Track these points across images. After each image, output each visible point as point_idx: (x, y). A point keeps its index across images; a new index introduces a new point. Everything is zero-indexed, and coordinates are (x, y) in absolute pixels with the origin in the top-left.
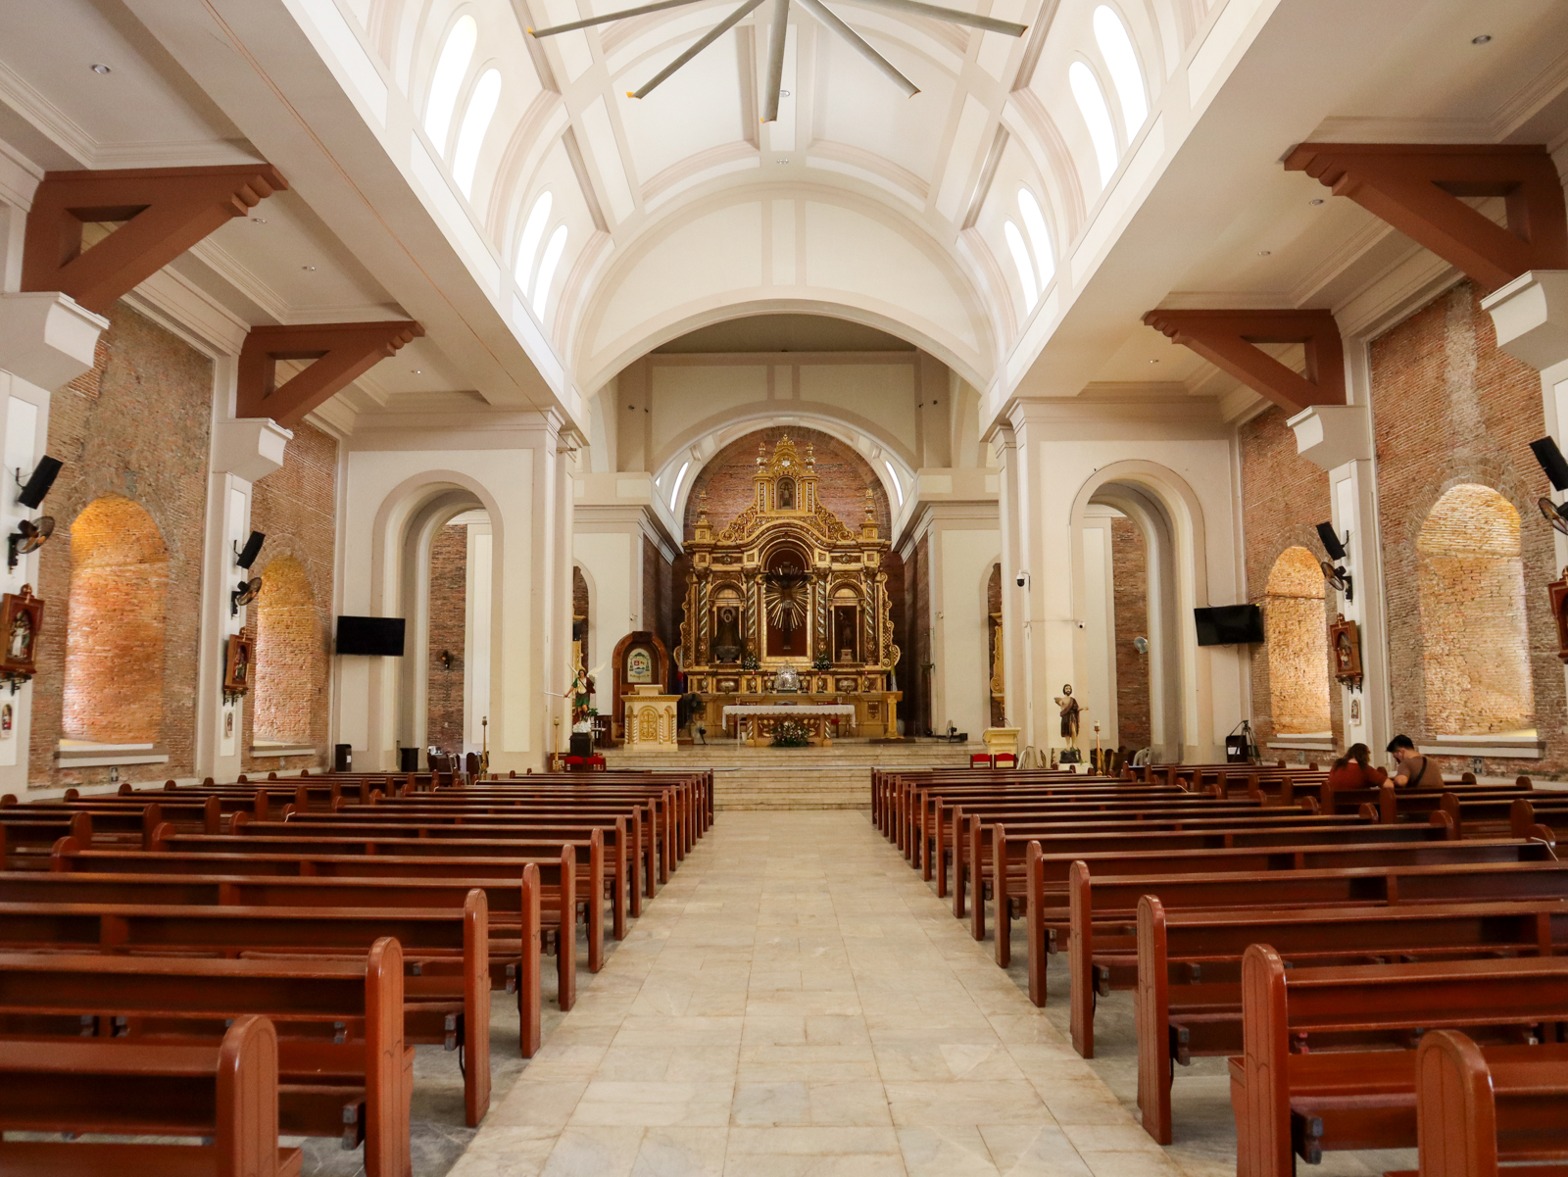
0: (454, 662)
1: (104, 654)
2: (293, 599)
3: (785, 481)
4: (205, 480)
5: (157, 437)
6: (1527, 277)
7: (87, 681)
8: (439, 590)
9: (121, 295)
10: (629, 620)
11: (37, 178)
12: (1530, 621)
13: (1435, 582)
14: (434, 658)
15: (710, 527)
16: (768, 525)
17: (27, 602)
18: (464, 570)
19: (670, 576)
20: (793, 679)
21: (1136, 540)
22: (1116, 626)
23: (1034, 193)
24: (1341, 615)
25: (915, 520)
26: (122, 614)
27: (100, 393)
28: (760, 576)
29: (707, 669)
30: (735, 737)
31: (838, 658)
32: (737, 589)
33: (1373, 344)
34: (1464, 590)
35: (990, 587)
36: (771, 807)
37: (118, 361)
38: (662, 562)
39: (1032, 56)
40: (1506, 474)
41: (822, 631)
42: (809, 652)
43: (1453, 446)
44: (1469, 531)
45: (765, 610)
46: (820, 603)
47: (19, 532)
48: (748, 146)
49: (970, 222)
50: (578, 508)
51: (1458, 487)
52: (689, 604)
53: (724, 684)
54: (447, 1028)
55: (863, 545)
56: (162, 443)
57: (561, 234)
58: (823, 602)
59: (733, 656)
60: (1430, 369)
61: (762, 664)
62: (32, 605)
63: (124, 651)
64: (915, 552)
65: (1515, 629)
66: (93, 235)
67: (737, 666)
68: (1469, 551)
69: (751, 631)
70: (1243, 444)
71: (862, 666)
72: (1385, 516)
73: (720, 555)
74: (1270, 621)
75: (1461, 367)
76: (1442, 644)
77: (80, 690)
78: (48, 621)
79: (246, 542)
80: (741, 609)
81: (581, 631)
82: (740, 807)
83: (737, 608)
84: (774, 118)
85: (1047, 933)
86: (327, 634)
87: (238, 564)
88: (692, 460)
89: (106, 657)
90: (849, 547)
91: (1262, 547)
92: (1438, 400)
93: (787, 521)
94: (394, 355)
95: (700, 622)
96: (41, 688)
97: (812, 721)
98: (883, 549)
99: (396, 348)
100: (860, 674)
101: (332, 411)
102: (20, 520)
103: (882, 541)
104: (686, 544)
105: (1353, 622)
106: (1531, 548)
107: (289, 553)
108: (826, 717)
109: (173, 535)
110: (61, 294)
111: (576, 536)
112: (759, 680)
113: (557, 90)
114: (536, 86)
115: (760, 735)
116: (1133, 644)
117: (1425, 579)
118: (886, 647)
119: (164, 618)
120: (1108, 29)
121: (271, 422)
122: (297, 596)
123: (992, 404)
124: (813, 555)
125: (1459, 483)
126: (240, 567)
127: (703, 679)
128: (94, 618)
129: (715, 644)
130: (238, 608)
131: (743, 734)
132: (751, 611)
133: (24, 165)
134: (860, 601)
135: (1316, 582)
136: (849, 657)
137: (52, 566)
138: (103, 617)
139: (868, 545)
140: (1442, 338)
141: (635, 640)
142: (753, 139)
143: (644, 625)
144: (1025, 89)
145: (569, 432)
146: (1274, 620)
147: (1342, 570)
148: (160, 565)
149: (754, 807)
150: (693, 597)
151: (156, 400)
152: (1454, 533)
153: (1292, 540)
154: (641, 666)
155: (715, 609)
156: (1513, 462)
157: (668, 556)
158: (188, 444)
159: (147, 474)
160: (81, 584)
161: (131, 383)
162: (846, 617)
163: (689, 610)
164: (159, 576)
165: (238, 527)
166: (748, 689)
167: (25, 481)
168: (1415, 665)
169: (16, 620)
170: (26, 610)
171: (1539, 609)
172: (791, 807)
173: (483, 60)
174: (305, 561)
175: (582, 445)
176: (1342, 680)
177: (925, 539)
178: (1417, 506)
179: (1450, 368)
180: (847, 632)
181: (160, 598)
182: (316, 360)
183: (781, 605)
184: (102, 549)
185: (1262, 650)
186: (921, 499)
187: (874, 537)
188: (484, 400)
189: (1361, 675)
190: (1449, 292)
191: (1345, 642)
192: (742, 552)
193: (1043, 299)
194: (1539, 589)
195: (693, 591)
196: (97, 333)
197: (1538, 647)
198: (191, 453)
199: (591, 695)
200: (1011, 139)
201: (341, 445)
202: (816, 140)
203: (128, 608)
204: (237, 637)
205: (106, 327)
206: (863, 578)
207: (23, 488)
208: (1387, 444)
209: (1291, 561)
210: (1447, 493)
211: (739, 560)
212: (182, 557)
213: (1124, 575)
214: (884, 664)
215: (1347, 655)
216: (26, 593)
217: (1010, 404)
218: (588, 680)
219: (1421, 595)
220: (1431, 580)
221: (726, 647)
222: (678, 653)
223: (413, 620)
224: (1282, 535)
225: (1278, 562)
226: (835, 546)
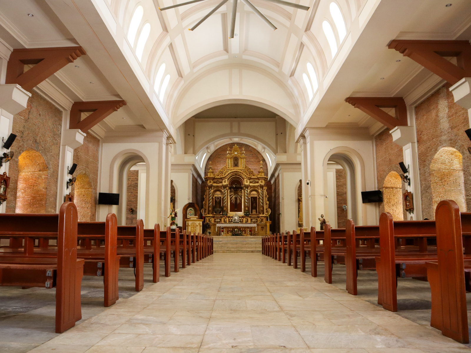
0: (134, 212)
1: (28, 199)
2: (86, 187)
3: (235, 158)
4: (59, 147)
5: (45, 133)
6: (463, 80)
7: (22, 207)
8: (130, 190)
9: (33, 87)
10: (188, 199)
11: (11, 51)
12: (465, 187)
13: (436, 179)
14: (128, 211)
15: (213, 172)
16: (230, 172)
17: (5, 177)
18: (138, 184)
19: (200, 188)
20: (238, 219)
21: (343, 176)
22: (337, 202)
23: (312, 64)
24: (407, 190)
25: (275, 170)
26: (34, 187)
27: (28, 118)
28: (228, 187)
29: (211, 215)
30: (220, 235)
31: (252, 212)
32: (220, 191)
33: (416, 107)
34: (445, 181)
35: (298, 190)
36: (231, 252)
37: (34, 109)
38: (198, 183)
39: (311, 20)
40: (458, 143)
41: (247, 204)
42: (243, 211)
43: (441, 136)
44: (446, 163)
45: (229, 198)
46: (246, 195)
47: (3, 156)
48: (225, 52)
49: (292, 74)
50: (172, 165)
51: (443, 148)
52: (206, 196)
53: (217, 220)
54: (130, 260)
55: (259, 178)
56: (47, 135)
57: (168, 77)
58: (247, 195)
59: (219, 212)
60: (433, 113)
61: (228, 214)
62: (7, 178)
63: (34, 198)
64: (275, 181)
65: (461, 193)
66: (27, 68)
67: (221, 215)
68: (446, 169)
69: (225, 204)
70: (376, 141)
71: (259, 215)
72: (420, 160)
73: (215, 181)
74: (385, 195)
75: (443, 112)
76: (438, 198)
77: (20, 209)
78: (11, 185)
79: (71, 167)
80: (222, 198)
81: (173, 200)
82: (221, 252)
83: (221, 197)
84: (233, 37)
85: (317, 254)
86: (96, 198)
87: (69, 173)
88: (207, 152)
89: (28, 200)
90: (255, 178)
91: (382, 173)
92: (437, 122)
93: (236, 170)
94: (117, 111)
95: (209, 201)
96: (9, 205)
97: (244, 229)
98: (265, 179)
99: (118, 108)
100: (258, 217)
101: (97, 129)
102: (3, 153)
103: (265, 176)
104: (205, 177)
105: (411, 192)
106: (466, 165)
107: (84, 172)
108: (248, 228)
109: (49, 163)
110: (17, 85)
111: (171, 173)
112: (227, 219)
113: (167, 31)
114: (161, 30)
115: (228, 233)
116: (342, 207)
117: (433, 178)
118: (266, 209)
119: (46, 188)
120: (334, 10)
121: (80, 131)
122: (86, 186)
123: (299, 131)
124: (244, 181)
125: (443, 147)
126: (69, 174)
127: (210, 219)
128: (25, 188)
129: (214, 208)
130: (69, 187)
131: (223, 233)
132: (225, 198)
133: (7, 46)
134: (258, 195)
135: (399, 183)
136: (255, 212)
137: (13, 168)
138: (28, 187)
139: (261, 178)
140: (437, 103)
141: (189, 205)
142: (226, 49)
143: (192, 201)
144: (309, 31)
145: (170, 139)
146: (386, 195)
147: (407, 176)
148: (45, 172)
149: (226, 251)
150: (207, 193)
151: (45, 122)
152: (442, 163)
153: (391, 169)
154: (191, 213)
155: (214, 197)
156: (460, 139)
157: (200, 182)
158: (54, 136)
159: (42, 144)
160: (21, 177)
161: (38, 116)
162: (254, 200)
163: (206, 197)
164: (45, 175)
165: (69, 162)
166: (224, 222)
167: (5, 141)
168: (430, 205)
169: (1, 183)
170: (4, 180)
171: (468, 184)
172: (237, 252)
173: (145, 20)
174: (89, 175)
175: (174, 143)
176: (407, 210)
177: (278, 176)
178: (430, 155)
179: (440, 112)
180: (254, 205)
181: (45, 182)
182: (93, 112)
183: (234, 196)
184: (28, 167)
185: (382, 204)
186: (278, 163)
187: (263, 175)
188: (145, 128)
189: (413, 209)
190: (439, 89)
191: (408, 198)
192: (222, 180)
193: (315, 95)
194: (468, 177)
195: (207, 192)
196: (28, 98)
197: (468, 195)
198: (55, 139)
199: (176, 217)
200: (305, 47)
201: (101, 141)
202: (245, 50)
203: (35, 185)
204: (68, 195)
205: (31, 96)
206: (259, 188)
207: (5, 143)
208: (421, 137)
209: (391, 177)
210: (440, 151)
211: (221, 182)
212: (52, 170)
213: (340, 186)
214: (266, 215)
215: (409, 202)
216: (5, 175)
217: (305, 130)
218: (175, 213)
219: (432, 183)
220: (435, 178)
221: (217, 209)
222: (203, 211)
223: (122, 195)
224: (388, 168)
225: (387, 177)
226: (251, 178)
